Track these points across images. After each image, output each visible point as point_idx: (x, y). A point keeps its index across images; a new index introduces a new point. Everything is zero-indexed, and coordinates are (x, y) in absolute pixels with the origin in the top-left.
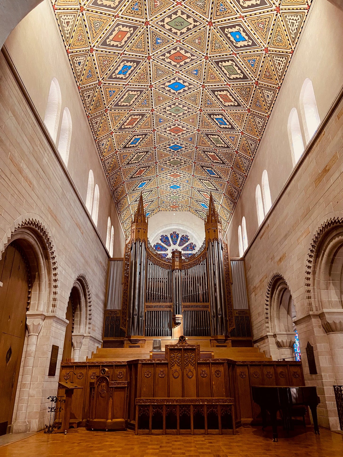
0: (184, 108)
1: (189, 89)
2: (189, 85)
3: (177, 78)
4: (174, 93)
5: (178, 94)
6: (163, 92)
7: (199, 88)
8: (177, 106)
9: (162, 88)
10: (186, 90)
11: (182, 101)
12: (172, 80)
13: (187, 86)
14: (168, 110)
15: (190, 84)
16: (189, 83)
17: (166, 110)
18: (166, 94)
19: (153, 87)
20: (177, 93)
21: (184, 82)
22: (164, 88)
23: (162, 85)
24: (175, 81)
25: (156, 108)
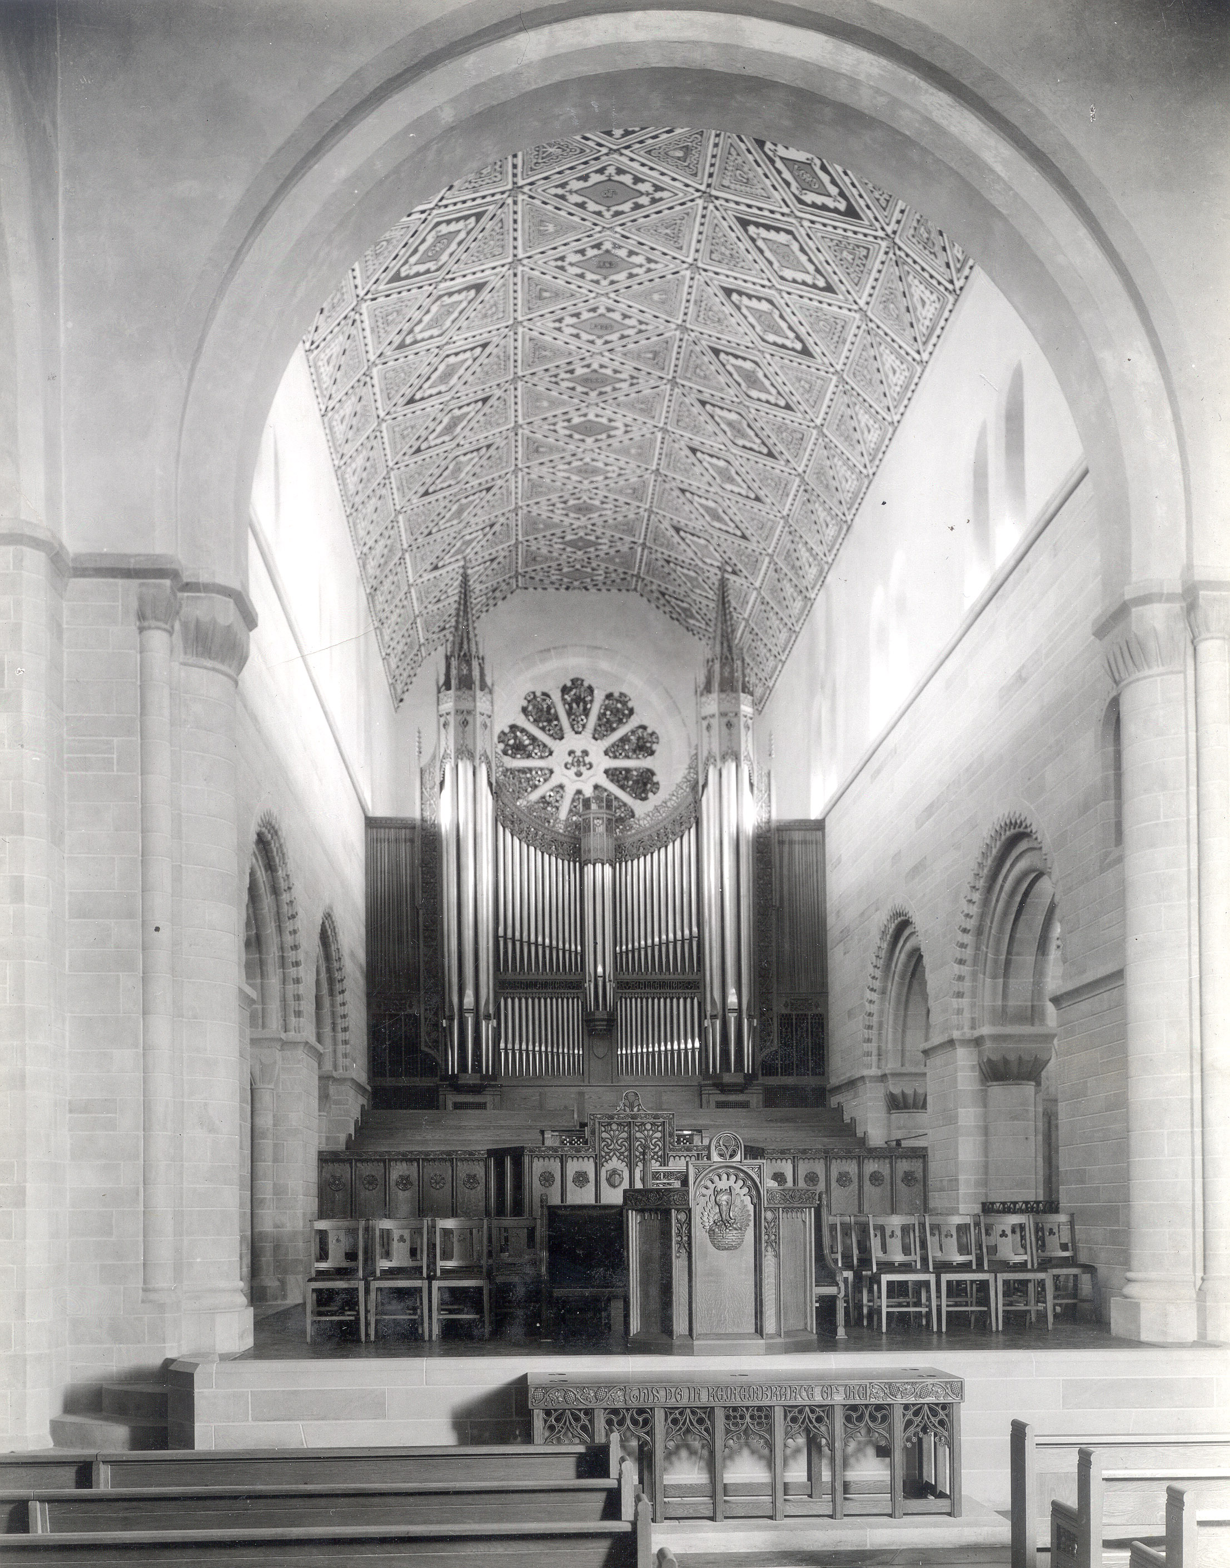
0: (634, 259)
1: (654, 201)
2: (655, 191)
3: (613, 167)
4: (599, 214)
5: (613, 216)
6: (559, 209)
7: (692, 200)
8: (607, 251)
9: (556, 195)
10: (642, 206)
11: (627, 238)
12: (592, 175)
13: (648, 194)
14: (571, 264)
15: (658, 188)
16: (654, 185)
17: (565, 264)
18: (570, 214)
19: (524, 193)
20: (611, 213)
21: (637, 180)
22: (562, 197)
23: (556, 187)
24: (603, 178)
25: (529, 257)
